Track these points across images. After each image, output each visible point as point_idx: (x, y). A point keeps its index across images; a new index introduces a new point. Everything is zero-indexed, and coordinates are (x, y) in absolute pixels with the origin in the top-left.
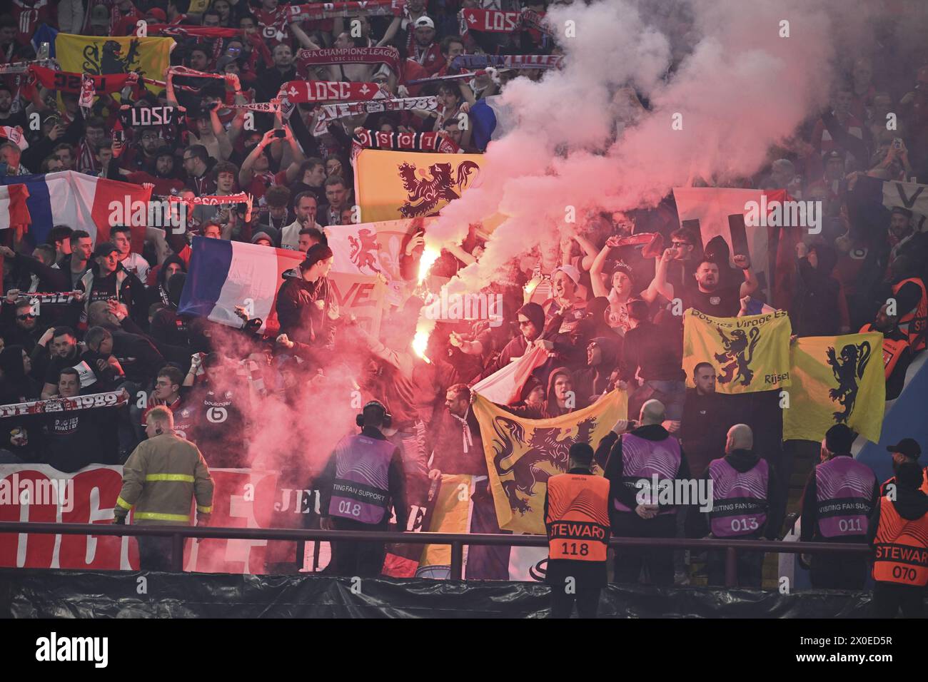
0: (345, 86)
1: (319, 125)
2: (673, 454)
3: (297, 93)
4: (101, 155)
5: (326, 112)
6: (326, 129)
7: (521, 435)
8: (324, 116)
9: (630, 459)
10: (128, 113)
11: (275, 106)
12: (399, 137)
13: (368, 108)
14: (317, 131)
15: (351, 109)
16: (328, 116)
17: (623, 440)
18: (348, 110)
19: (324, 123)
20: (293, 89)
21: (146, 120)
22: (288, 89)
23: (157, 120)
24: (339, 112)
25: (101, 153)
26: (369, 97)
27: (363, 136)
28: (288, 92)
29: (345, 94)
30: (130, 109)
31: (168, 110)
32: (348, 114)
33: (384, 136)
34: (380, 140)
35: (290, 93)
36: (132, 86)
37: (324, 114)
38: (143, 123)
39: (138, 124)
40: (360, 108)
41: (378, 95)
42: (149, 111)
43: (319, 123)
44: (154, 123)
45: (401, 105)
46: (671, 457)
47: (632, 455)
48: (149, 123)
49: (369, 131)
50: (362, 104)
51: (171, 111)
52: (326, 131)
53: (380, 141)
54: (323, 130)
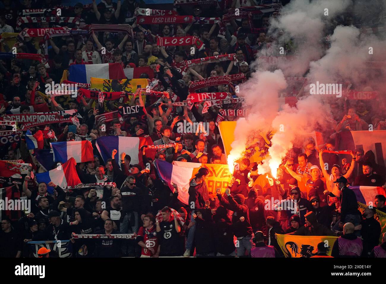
0: (213, 94)
1: (204, 109)
2: (359, 244)
3: (194, 98)
4: (114, 127)
5: (207, 104)
6: (207, 110)
7: (296, 250)
8: (206, 105)
9: (342, 248)
10: (122, 109)
11: (184, 104)
12: (237, 111)
13: (224, 102)
14: (203, 111)
15: (217, 102)
16: (208, 105)
17: (338, 240)
18: (216, 103)
19: (206, 108)
20: (192, 97)
21: (129, 112)
22: (190, 97)
23: (133, 111)
24: (212, 103)
25: (114, 126)
26: (224, 97)
27: (223, 112)
28: (190, 98)
29: (214, 98)
30: (122, 107)
31: (137, 107)
32: (216, 104)
33: (231, 111)
34: (230, 112)
35: (191, 98)
36: (124, 97)
37: (206, 104)
38: (128, 113)
39: (126, 114)
40: (221, 102)
41: (228, 97)
42: (130, 108)
43: (204, 108)
44: (132, 113)
45: (238, 101)
46: (359, 246)
47: (343, 247)
48: (130, 113)
49: (225, 110)
50: (222, 100)
51: (139, 107)
52: (207, 111)
53: (230, 114)
54: (206, 111)
